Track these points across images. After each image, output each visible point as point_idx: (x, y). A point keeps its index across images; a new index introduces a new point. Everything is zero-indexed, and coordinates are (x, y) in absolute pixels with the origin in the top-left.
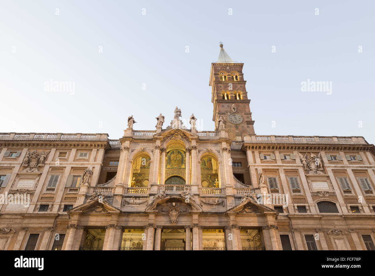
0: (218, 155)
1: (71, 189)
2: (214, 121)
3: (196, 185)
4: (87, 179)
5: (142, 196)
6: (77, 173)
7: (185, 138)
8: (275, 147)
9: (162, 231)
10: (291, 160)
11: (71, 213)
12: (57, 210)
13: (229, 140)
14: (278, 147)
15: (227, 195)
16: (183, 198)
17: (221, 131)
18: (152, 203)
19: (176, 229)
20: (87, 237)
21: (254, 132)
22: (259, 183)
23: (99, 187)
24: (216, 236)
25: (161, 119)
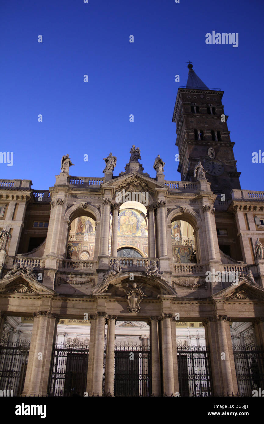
20: (5, 328)
24: (186, 332)
25: (111, 161)
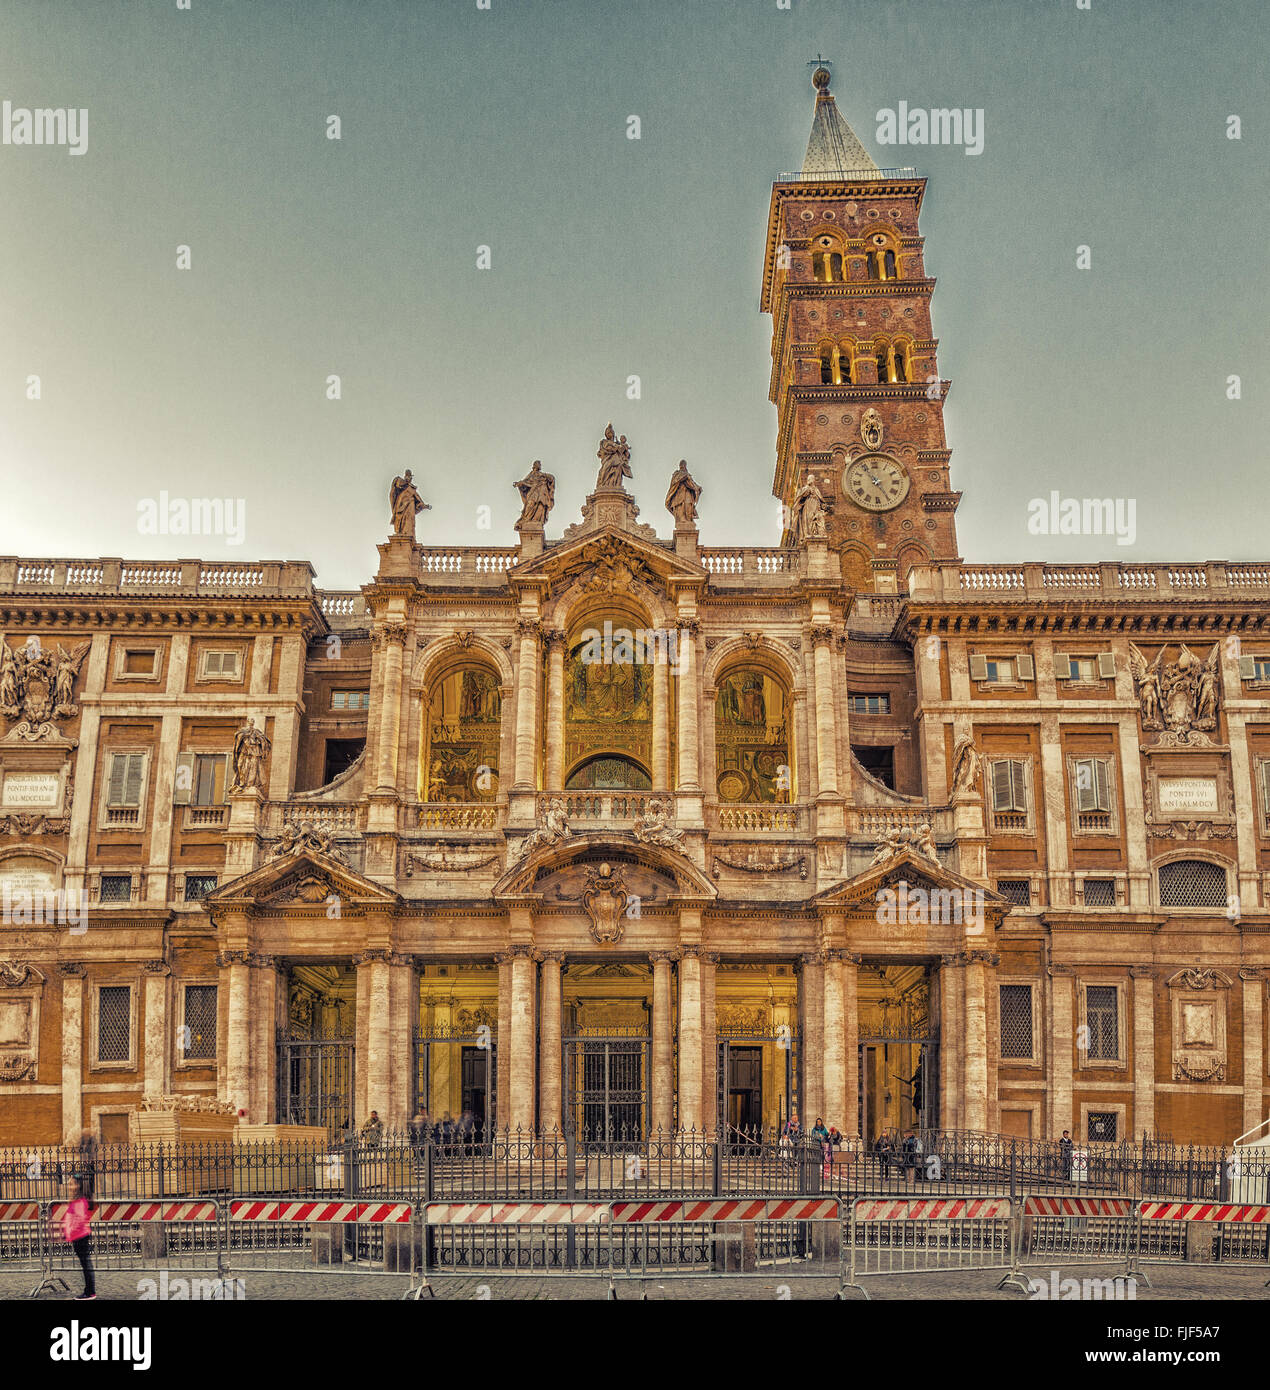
0: (792, 661)
1: (196, 812)
2: (779, 497)
3: (694, 795)
4: (249, 768)
5: (475, 836)
6: (208, 743)
7: (648, 581)
8: (1040, 621)
9: (564, 970)
10: (1098, 683)
11: (215, 907)
12: (163, 896)
13: (843, 588)
14: (1052, 621)
15: (819, 834)
16: (640, 845)
17: (810, 548)
18: (519, 865)
19: (614, 962)
20: (295, 995)
21: (954, 552)
22: (953, 784)
23: (302, 804)
24: (766, 988)
25: (537, 490)
